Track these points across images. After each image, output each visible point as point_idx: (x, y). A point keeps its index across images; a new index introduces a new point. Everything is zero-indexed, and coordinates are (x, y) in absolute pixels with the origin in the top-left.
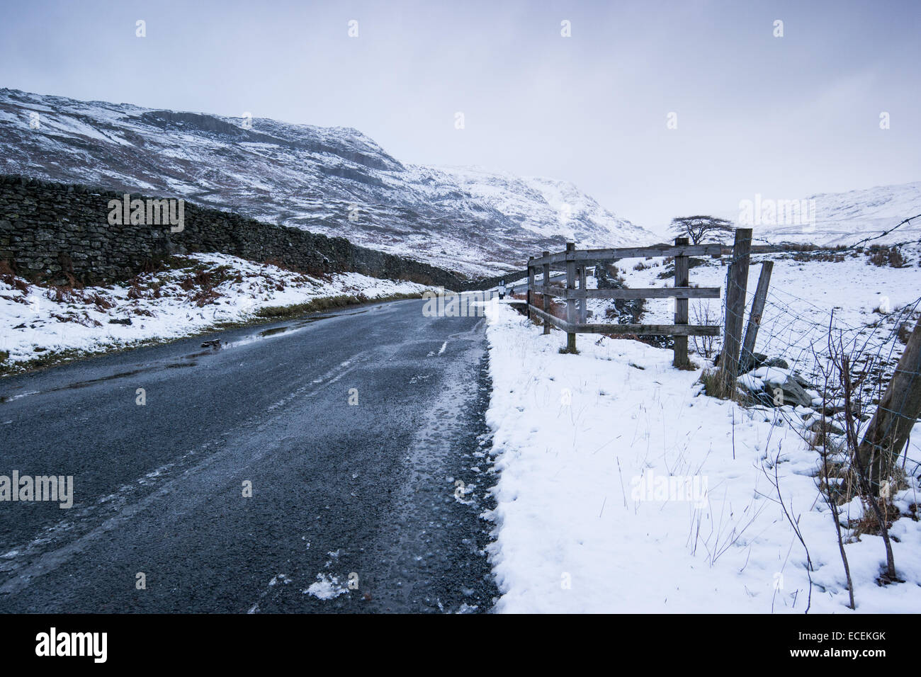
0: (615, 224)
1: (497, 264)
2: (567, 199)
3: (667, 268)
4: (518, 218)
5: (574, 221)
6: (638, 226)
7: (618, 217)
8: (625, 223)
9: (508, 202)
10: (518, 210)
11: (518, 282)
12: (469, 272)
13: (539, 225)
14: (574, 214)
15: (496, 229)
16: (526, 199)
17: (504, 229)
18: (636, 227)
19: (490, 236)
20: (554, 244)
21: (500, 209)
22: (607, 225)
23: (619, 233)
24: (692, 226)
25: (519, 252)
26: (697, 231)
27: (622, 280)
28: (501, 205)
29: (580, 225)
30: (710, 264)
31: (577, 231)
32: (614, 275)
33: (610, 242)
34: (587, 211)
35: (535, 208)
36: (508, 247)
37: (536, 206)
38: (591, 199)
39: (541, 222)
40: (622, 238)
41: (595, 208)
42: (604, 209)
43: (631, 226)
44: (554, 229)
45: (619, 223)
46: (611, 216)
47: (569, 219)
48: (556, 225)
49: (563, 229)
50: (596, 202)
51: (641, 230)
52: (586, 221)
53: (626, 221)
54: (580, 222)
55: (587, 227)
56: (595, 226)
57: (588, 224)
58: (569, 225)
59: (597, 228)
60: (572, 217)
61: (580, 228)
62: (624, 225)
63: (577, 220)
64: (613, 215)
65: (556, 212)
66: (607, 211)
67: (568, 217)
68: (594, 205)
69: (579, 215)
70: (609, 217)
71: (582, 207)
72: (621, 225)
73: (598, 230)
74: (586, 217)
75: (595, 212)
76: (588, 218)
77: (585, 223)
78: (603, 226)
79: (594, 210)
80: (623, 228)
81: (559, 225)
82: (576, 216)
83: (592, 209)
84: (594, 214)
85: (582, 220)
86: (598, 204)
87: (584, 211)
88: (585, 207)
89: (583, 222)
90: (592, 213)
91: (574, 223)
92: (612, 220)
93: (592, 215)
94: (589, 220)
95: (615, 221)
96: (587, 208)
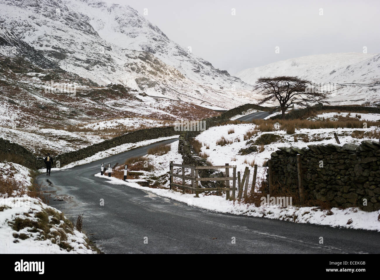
0: (191, 66)
1: (55, 132)
2: (124, 29)
3: (247, 143)
4: (55, 55)
5: (136, 61)
6: (221, 69)
8: (204, 65)
9: (41, 31)
10: (55, 43)
11: (93, 157)
12: (28, 143)
13: (86, 65)
14: (134, 51)
15: (29, 74)
16: (66, 28)
17: (41, 74)
18: (218, 71)
19: (24, 86)
20: (113, 98)
21: (28, 40)
22: (180, 67)
23: (196, 79)
24: (279, 88)
25: (65, 109)
26: (284, 94)
27: (206, 156)
28: (29, 34)
30: (285, 140)
31: (140, 75)
32: (197, 151)
34: (153, 48)
35: (78, 41)
36: (49, 101)
37: (81, 37)
38: (158, 30)
39: (88, 61)
40: (201, 86)
41: (163, 43)
42: (176, 46)
43: (212, 70)
44: (110, 73)
45: (197, 66)
46: (186, 55)
47: (129, 57)
48: (111, 66)
49: (121, 73)
50: (165, 36)
51: (226, 76)
52: (152, 61)
53: (205, 62)
54: (144, 62)
55: (154, 71)
56: (164, 69)
57: (154, 66)
58: (129, 66)
59: (167, 72)
60: (132, 56)
61: (144, 71)
62: (203, 68)
63: (139, 60)
64: (187, 54)
65: (110, 48)
66: (180, 49)
67: (127, 55)
68: (162, 39)
69: (142, 53)
70: (183, 56)
71: (146, 42)
72: (199, 67)
73: (169, 74)
74: (151, 56)
75: (163, 49)
76: (155, 58)
77: (151, 64)
78: (175, 69)
79: (162, 47)
80: (201, 72)
81: (115, 66)
82: (137, 55)
83: (159, 45)
84: (162, 53)
85: (147, 60)
86: (167, 38)
87: (149, 47)
88: (150, 42)
89: (148, 63)
90: (160, 50)
91: (136, 64)
92: (187, 61)
93: (160, 53)
94: (155, 60)
95: (191, 62)
96: (153, 42)
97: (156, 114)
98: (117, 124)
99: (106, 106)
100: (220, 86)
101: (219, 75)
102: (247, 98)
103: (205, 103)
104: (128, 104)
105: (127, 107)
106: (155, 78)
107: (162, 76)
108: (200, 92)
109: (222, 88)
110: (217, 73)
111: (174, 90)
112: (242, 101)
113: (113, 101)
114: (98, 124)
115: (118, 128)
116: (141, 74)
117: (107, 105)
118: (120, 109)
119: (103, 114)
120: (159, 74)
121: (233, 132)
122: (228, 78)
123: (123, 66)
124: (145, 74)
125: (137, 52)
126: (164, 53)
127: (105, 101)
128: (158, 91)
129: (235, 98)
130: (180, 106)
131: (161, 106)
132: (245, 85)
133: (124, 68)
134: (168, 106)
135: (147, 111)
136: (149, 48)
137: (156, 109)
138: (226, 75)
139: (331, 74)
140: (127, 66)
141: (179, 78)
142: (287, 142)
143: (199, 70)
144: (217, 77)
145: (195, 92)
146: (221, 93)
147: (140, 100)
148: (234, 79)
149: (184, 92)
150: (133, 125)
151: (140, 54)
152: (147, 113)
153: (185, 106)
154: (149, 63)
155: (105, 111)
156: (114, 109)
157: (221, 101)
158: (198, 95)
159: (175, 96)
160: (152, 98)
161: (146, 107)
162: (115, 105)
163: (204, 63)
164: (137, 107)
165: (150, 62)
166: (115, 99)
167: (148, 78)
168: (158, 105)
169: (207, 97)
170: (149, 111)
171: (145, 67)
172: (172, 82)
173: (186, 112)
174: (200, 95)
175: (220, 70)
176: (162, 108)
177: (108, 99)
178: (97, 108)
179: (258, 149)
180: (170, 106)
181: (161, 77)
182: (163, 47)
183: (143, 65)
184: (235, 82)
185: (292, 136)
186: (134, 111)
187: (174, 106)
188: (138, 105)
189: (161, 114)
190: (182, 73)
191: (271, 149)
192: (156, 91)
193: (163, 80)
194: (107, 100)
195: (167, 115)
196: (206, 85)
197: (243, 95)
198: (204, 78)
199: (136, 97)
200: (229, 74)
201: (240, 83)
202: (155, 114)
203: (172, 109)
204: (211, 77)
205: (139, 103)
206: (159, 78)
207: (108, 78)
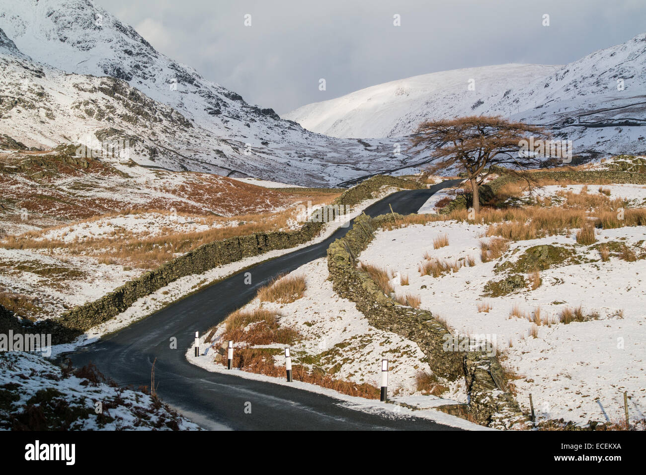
0: (202, 103)
2: (66, 33)
5: (94, 96)
7: (208, 84)
8: (228, 100)
14: (91, 77)
18: (256, 110)
20: (70, 172)
22: (181, 105)
23: (215, 127)
29: (112, 109)
30: (580, 257)
31: (105, 125)
33: (196, 152)
34: (127, 69)
38: (134, 35)
40: (224, 141)
41: (145, 59)
42: (171, 63)
43: (244, 109)
44: (43, 122)
45: (214, 101)
46: (191, 82)
47: (79, 90)
48: (44, 108)
49: (66, 122)
50: (148, 44)
51: (272, 120)
52: (126, 96)
53: (229, 94)
54: (110, 99)
55: (131, 114)
56: (150, 109)
57: (132, 105)
58: (82, 107)
59: (156, 116)
60: (86, 86)
61: (111, 115)
62: (226, 106)
63: (100, 95)
64: (194, 79)
65: (40, 72)
66: (179, 69)
67: (76, 86)
68: (143, 51)
69: (105, 80)
70: (186, 83)
71: (112, 57)
72: (218, 104)
73: (161, 121)
74: (124, 85)
75: (146, 71)
76: (131, 88)
77: (124, 101)
78: (172, 110)
79: (144, 66)
80: (223, 113)
81: (53, 107)
82: (97, 83)
83: (138, 63)
84: (145, 78)
85: (116, 94)
86: (152, 48)
87: (118, 67)
88: (120, 58)
89: (119, 99)
90: (140, 72)
91: (94, 102)
92: (195, 93)
93: (141, 79)
94: (132, 94)
95: (203, 94)
96: (124, 59)
97: (160, 201)
98: (113, 229)
99: (59, 189)
100: (262, 139)
101: (258, 118)
102: (315, 161)
103: (236, 174)
104: (103, 184)
105: (101, 189)
106: (134, 129)
107: (148, 123)
108: (225, 152)
109: (267, 143)
110: (254, 114)
111: (174, 152)
112: (307, 168)
113: (71, 179)
114: (72, 230)
115: (116, 236)
116: (107, 122)
117: (61, 187)
118: (88, 194)
119: (54, 206)
120: (142, 120)
121: (447, 244)
122: (276, 123)
123: (69, 108)
124: (114, 122)
125: (96, 79)
126: (147, 78)
127: (54, 179)
128: (141, 154)
129: (293, 163)
130: (205, 183)
131: (167, 185)
132: (310, 135)
133: (71, 112)
134: (181, 183)
135: (143, 195)
136: (118, 70)
137: (159, 191)
138: (272, 117)
139: (474, 107)
140: (78, 107)
141: (181, 127)
142: (586, 262)
143: (218, 110)
144: (254, 123)
145: (213, 154)
146: (264, 153)
147: (123, 174)
148: (288, 125)
149: (193, 154)
150: (145, 229)
151: (103, 83)
152: (142, 201)
153: (214, 183)
154: (121, 99)
155: (59, 200)
156: (74, 194)
157: (265, 168)
158: (221, 159)
159: (176, 163)
160: (147, 170)
161: (139, 189)
162: (77, 186)
163: (226, 96)
164: (121, 188)
165: (121, 97)
166: (75, 175)
167: (119, 129)
168: (162, 184)
169: (239, 163)
170: (146, 195)
171: (113, 107)
172: (168, 135)
173: (219, 195)
174: (224, 159)
175: (259, 107)
176: (170, 188)
177: (60, 175)
178: (41, 195)
179: (528, 282)
180: (184, 184)
181: (146, 127)
182: (146, 67)
183: (109, 104)
184: (289, 131)
185: (592, 248)
186: (117, 197)
187: (193, 184)
188: (122, 185)
189: (171, 201)
190: (187, 117)
191: (557, 279)
192: (138, 154)
193: (150, 131)
194: (60, 177)
195: (182, 202)
196: (233, 139)
197: (307, 155)
198: (229, 125)
199: (115, 169)
200: (277, 116)
201: (300, 133)
202: (158, 200)
203: (190, 190)
204: (244, 122)
205: (123, 180)
206: (141, 129)
207: (40, 132)
